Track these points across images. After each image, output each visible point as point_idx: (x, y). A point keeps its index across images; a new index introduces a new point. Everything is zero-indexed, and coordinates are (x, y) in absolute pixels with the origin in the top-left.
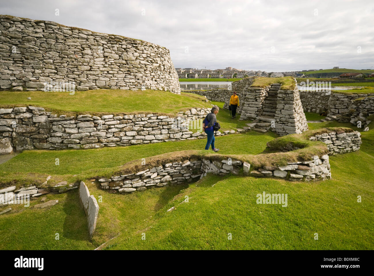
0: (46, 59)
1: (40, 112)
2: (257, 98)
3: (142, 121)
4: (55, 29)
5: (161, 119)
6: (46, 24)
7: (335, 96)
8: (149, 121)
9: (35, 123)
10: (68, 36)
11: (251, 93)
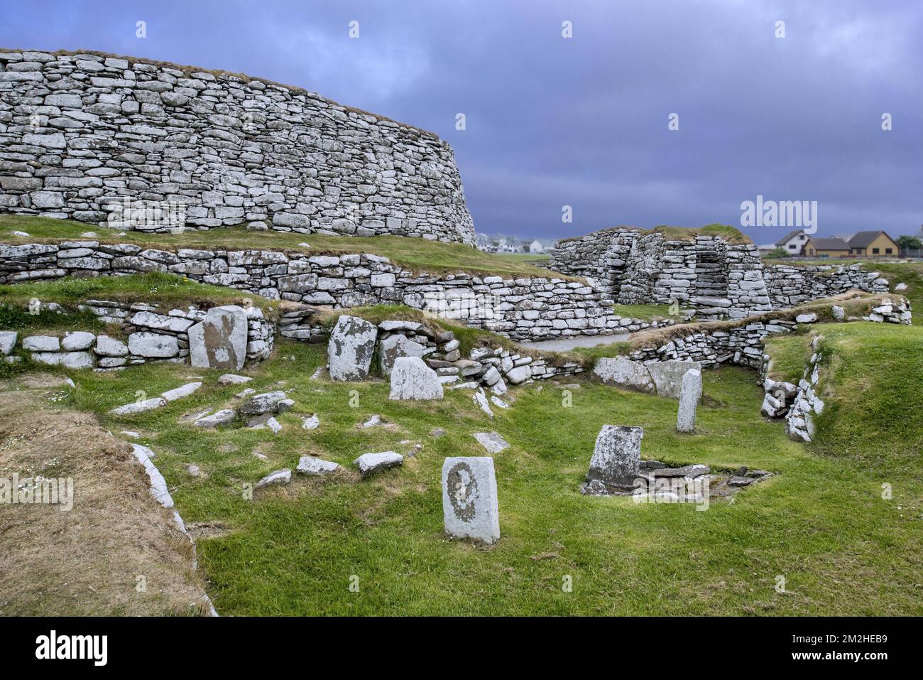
0: (306, 167)
1: (384, 266)
2: (688, 262)
3: (545, 291)
4: (322, 108)
5: (573, 289)
6: (309, 97)
7: (779, 269)
8: (555, 291)
9: (374, 288)
10: (342, 122)
11: (675, 252)
